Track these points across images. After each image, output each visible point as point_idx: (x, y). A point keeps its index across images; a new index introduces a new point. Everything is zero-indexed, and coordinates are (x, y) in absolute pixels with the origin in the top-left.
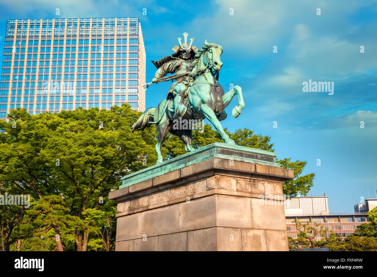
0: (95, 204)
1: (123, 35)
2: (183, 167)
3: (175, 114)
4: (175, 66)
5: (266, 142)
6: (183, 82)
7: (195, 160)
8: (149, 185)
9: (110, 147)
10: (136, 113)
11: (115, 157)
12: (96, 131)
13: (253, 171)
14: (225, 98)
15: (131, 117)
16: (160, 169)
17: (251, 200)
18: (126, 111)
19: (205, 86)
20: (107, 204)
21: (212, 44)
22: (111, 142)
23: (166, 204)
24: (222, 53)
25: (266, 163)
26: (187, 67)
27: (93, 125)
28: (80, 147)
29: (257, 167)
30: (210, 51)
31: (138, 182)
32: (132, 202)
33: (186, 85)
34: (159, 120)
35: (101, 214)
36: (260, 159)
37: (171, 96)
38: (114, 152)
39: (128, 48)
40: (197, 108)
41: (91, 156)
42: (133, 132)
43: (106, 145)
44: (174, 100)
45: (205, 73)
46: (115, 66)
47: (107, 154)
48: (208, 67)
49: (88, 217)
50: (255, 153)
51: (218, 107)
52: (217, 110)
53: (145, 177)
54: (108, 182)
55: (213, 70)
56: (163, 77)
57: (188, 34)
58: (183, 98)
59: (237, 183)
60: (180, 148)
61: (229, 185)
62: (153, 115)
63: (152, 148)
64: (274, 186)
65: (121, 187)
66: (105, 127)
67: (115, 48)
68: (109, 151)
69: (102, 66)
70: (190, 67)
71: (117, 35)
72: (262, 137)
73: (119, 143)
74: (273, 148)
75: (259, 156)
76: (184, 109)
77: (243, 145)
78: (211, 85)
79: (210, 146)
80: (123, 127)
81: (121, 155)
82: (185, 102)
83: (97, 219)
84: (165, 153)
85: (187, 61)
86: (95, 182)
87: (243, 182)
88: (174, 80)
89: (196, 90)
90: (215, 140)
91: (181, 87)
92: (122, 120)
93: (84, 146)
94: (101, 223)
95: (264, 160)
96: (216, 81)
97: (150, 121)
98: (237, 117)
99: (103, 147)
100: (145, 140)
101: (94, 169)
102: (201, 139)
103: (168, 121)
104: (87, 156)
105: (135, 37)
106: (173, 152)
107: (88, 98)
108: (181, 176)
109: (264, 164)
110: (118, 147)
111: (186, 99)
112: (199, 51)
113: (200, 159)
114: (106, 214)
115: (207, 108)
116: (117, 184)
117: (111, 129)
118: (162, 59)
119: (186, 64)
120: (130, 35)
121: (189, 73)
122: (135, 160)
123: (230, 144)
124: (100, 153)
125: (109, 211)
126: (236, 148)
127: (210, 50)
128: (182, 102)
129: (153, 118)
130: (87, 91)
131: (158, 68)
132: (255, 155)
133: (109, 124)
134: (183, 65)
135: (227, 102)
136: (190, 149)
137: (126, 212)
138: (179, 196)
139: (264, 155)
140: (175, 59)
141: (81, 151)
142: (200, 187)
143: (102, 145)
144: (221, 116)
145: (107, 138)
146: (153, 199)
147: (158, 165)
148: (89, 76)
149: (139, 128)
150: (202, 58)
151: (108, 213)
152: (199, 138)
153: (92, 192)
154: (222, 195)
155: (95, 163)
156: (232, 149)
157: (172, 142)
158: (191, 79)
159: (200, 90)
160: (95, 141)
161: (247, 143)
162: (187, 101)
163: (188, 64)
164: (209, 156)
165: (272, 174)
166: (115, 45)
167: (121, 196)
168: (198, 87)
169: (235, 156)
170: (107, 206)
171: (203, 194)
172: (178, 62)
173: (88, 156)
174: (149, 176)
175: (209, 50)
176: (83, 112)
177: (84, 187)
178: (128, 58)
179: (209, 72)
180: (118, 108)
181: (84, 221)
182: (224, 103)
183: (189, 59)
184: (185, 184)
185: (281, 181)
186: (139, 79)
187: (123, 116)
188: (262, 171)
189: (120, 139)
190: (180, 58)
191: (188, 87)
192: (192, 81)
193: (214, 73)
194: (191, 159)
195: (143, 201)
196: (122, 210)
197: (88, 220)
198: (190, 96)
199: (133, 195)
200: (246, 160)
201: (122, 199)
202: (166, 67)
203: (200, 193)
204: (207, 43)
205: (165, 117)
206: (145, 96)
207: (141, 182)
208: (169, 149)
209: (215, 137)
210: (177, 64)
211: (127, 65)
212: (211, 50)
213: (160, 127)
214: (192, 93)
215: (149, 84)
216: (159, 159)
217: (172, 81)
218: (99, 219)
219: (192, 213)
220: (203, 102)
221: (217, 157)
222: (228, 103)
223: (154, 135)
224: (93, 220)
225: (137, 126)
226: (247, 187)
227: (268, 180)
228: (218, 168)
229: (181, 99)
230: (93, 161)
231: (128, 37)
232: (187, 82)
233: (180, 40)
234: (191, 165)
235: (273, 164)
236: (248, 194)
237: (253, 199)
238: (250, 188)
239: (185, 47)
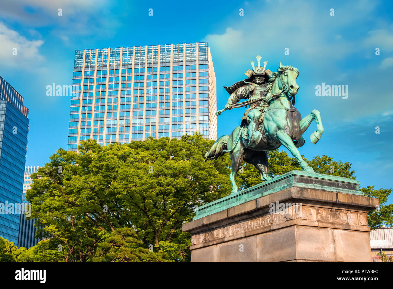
0: (168, 236)
1: (192, 61)
2: (260, 197)
3: (249, 142)
4: (248, 91)
5: (346, 169)
6: (257, 108)
7: (272, 190)
8: (224, 216)
9: (182, 177)
10: (208, 141)
11: (188, 188)
12: (168, 161)
13: (334, 200)
14: (302, 123)
15: (203, 146)
16: (235, 199)
17: (333, 231)
18: (198, 140)
19: (281, 111)
20: (180, 237)
21: (287, 67)
22: (183, 172)
23: (242, 236)
24: (298, 76)
25: (348, 191)
26: (261, 92)
27: (164, 155)
28: (152, 177)
29: (338, 196)
31: (212, 213)
32: (207, 234)
33: (260, 110)
34: (233, 147)
35: (174, 247)
36: (342, 187)
37: (245, 123)
38: (186, 182)
39: (198, 74)
40: (273, 135)
41: (163, 187)
42: (206, 161)
43: (178, 176)
44: (248, 127)
45: (280, 98)
46: (184, 93)
47: (178, 184)
48: (284, 91)
49: (161, 250)
50: (336, 181)
51: (295, 133)
52: (294, 136)
53: (219, 208)
54: (180, 213)
55: (289, 94)
56: (236, 103)
57: (261, 57)
58: (257, 125)
59: (318, 213)
60: (254, 177)
61: (308, 215)
62: (226, 143)
63: (225, 178)
64: (358, 216)
65: (195, 219)
66: (176, 157)
67: (184, 75)
68: (181, 182)
69: (171, 94)
70: (265, 91)
71: (186, 61)
72: (342, 163)
73: (191, 173)
74: (354, 175)
75: (341, 184)
76: (259, 136)
77: (322, 173)
78: (287, 110)
79: (288, 174)
80: (195, 156)
81: (193, 185)
82: (260, 129)
83: (170, 252)
84: (239, 183)
85: (261, 85)
86: (168, 213)
87: (324, 212)
88: (248, 106)
89: (271, 116)
90: (291, 168)
91: (255, 113)
92: (194, 149)
93: (155, 177)
94: (174, 256)
95: (346, 188)
96: (293, 106)
97: (224, 150)
98: (315, 143)
99: (175, 177)
100: (218, 169)
101: (166, 201)
102: (277, 167)
103: (242, 149)
104: (158, 188)
105: (205, 62)
106: (247, 182)
107: (157, 127)
108: (257, 207)
109: (346, 192)
110: (190, 177)
111: (261, 126)
112: (273, 75)
113: (277, 188)
114: (179, 247)
115: (283, 135)
116: (190, 215)
117: (183, 159)
118: (235, 85)
119: (260, 89)
120: (199, 61)
121: (263, 97)
122: (208, 191)
123: (309, 172)
124: (171, 183)
125: (182, 243)
126: (315, 176)
128: (257, 129)
129: (227, 146)
130: (157, 121)
131: (230, 94)
132: (336, 183)
133: (180, 154)
134: (257, 90)
135: (304, 127)
136: (266, 178)
137: (201, 244)
138: (256, 227)
139: (346, 182)
140: (248, 84)
141: (152, 182)
142: (278, 218)
143: (174, 176)
144: (298, 143)
145: (178, 168)
146: (228, 231)
147: (232, 195)
148: (158, 105)
149: (212, 157)
150: (277, 81)
151: (181, 245)
152: (275, 166)
153: (165, 224)
154: (301, 226)
155: (167, 194)
156: (312, 177)
157: (246, 171)
158: (266, 104)
159: (275, 116)
160: (167, 171)
161: (325, 171)
162: (262, 127)
164: (286, 185)
165: (355, 203)
166: (184, 72)
167: (195, 228)
168: (274, 113)
169: (315, 185)
170: (180, 239)
171: (281, 225)
172: (252, 87)
173: (160, 187)
174: (224, 207)
175: (284, 73)
176: (154, 142)
177: (156, 219)
178: (197, 85)
179: (284, 96)
180: (189, 137)
181: (157, 254)
182: (302, 128)
183: (263, 83)
184: (262, 215)
185: (365, 211)
186: (209, 106)
187: (194, 145)
188: (344, 200)
189: (192, 169)
190: (254, 82)
191: (262, 112)
192: (267, 106)
193: (290, 97)
194: (268, 188)
195: (219, 233)
196: (197, 242)
197: (161, 253)
198: (265, 122)
199: (208, 226)
200: (327, 188)
201: (196, 231)
202: (239, 93)
203: (278, 224)
204: (281, 66)
205: (239, 145)
206: (216, 124)
207: (216, 213)
208: (243, 178)
209: (292, 165)
210: (251, 89)
211: (197, 92)
212: (286, 73)
213: (234, 156)
214: (267, 119)
215: (222, 110)
216: (234, 189)
217: (246, 107)
218: (172, 252)
219: (270, 244)
220: (279, 128)
221: (295, 185)
222: (306, 129)
223: (227, 164)
224: (166, 253)
225: (210, 156)
226: (328, 217)
227: (351, 210)
228: (296, 197)
229: (256, 126)
230: (165, 192)
231: (197, 63)
232: (262, 107)
233: (253, 64)
234: (268, 195)
235: (356, 192)
236: (329, 224)
237: (335, 230)
238: (331, 218)
239: (258, 70)
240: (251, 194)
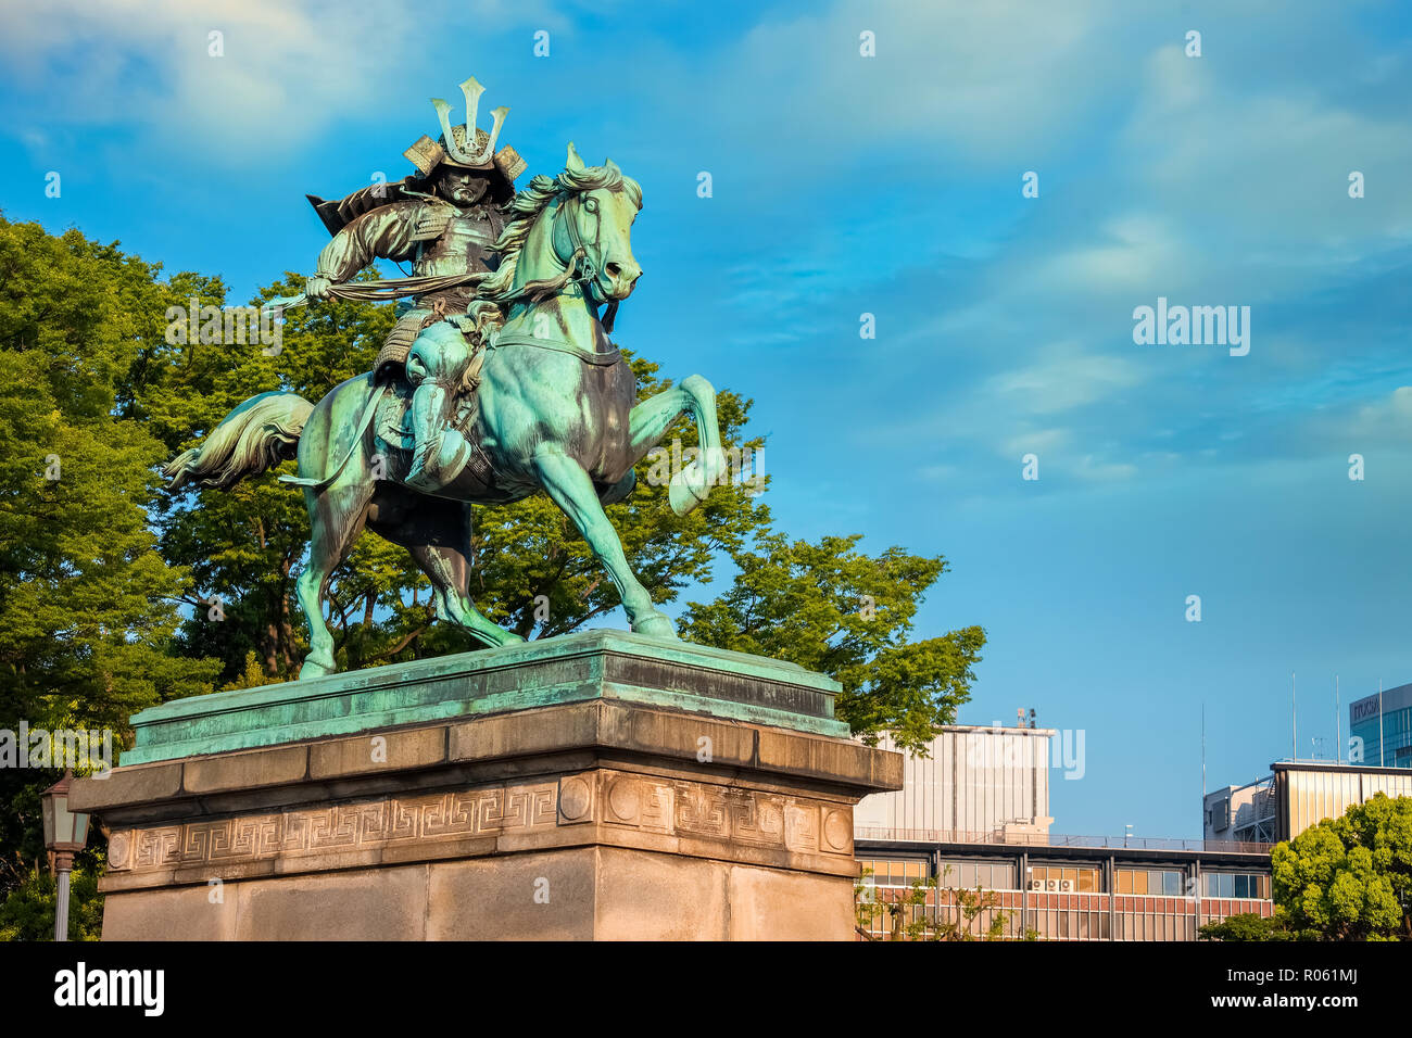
2: (455, 713)
3: (415, 468)
4: (416, 234)
6: (453, 317)
7: (509, 694)
8: (291, 772)
13: (745, 756)
14: (639, 422)
16: (339, 703)
17: (728, 871)
19: (558, 362)
21: (597, 175)
23: (367, 860)
24: (636, 215)
25: (795, 719)
26: (470, 245)
29: (761, 740)
30: (591, 204)
31: (223, 748)
32: (190, 834)
33: (466, 334)
34: (331, 471)
36: (775, 705)
37: (398, 382)
40: (519, 455)
45: (560, 300)
48: (576, 274)
50: (755, 679)
51: (607, 458)
52: (601, 469)
53: (258, 728)
55: (598, 293)
57: (482, 89)
58: (451, 397)
59: (680, 801)
61: (647, 810)
64: (820, 816)
70: (489, 249)
75: (770, 692)
76: (460, 453)
78: (585, 360)
79: (583, 646)
82: (462, 415)
85: (470, 215)
87: (701, 800)
89: (516, 374)
95: (790, 708)
96: (605, 336)
98: (685, 514)
103: (369, 482)
108: (447, 756)
109: (787, 724)
111: (469, 405)
112: (532, 186)
113: (534, 691)
115: (562, 463)
118: (358, 195)
119: (468, 232)
121: (482, 275)
123: (656, 632)
126: (682, 659)
127: (589, 202)
128: (450, 413)
131: (334, 232)
132: (754, 685)
134: (455, 237)
135: (647, 439)
136: (459, 615)
137: (159, 875)
138: (429, 832)
139: (790, 685)
140: (416, 200)
142: (529, 810)
146: (298, 833)
147: (326, 683)
149: (208, 481)
150: (547, 221)
154: (618, 852)
156: (669, 663)
158: (491, 310)
159: (535, 379)
162: (471, 411)
163: (476, 233)
164: (573, 686)
165: (817, 771)
168: (529, 364)
169: (678, 692)
171: (540, 840)
174: (284, 728)
175: (586, 198)
179: (577, 295)
182: (636, 441)
183: (483, 205)
184: (460, 790)
185: (848, 796)
188: (781, 758)
190: (440, 194)
191: (475, 346)
192: (497, 320)
194: (493, 686)
198: (487, 393)
199: (200, 801)
200: (721, 708)
201: (138, 814)
202: (373, 231)
203: (528, 835)
204: (575, 164)
205: (358, 462)
210: (428, 230)
212: (593, 204)
213: (333, 506)
214: (498, 384)
215: (292, 301)
216: (317, 649)
220: (546, 432)
221: (609, 693)
225: (202, 471)
226: (716, 819)
227: (800, 793)
228: (612, 743)
229: (444, 400)
232: (474, 321)
233: (444, 114)
234: (492, 714)
235: (823, 725)
236: (718, 845)
237: (736, 869)
238: (727, 824)
239: (466, 150)
240: (416, 694)
